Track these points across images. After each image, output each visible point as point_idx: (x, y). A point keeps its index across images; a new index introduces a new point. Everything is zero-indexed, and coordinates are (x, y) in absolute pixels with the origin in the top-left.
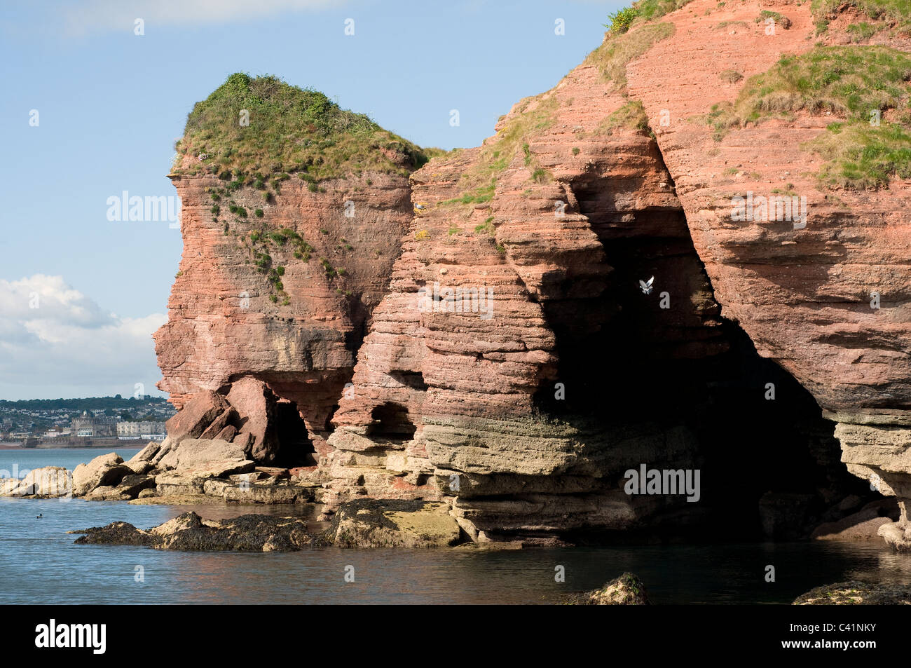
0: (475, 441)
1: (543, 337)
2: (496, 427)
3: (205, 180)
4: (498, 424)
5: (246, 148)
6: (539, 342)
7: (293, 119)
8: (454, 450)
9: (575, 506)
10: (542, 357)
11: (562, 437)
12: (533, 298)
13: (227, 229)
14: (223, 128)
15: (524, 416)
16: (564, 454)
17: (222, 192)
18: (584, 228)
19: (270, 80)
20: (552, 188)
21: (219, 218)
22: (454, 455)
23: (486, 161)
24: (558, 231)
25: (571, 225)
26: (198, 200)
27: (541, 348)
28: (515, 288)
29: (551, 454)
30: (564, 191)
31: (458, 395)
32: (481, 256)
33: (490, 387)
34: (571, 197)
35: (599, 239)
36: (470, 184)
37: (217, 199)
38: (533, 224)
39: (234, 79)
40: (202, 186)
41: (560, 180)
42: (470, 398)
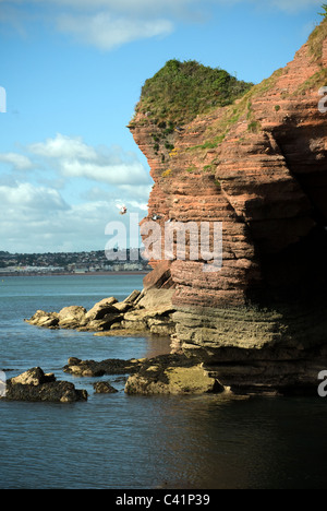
0: (205, 324)
1: (245, 249)
2: (221, 314)
3: (149, 128)
4: (221, 312)
5: (175, 107)
6: (242, 253)
7: (206, 87)
8: (193, 330)
9: (288, 369)
10: (245, 263)
11: (270, 321)
12: (239, 220)
13: (163, 159)
14: (161, 95)
15: (240, 306)
16: (271, 334)
17: (160, 135)
18: (280, 166)
19: (193, 64)
20: (259, 136)
21: (159, 152)
22: (194, 334)
23: (228, 116)
24: (258, 168)
25: (270, 164)
26: (145, 141)
27: (245, 257)
28: (225, 212)
29: (261, 334)
30: (268, 138)
31: (194, 291)
32: (202, 189)
33: (214, 284)
34: (273, 142)
35: (290, 174)
36: (212, 134)
37: (157, 140)
38: (241, 164)
39: (169, 64)
40: (148, 132)
41: (265, 130)
42: (201, 293)
